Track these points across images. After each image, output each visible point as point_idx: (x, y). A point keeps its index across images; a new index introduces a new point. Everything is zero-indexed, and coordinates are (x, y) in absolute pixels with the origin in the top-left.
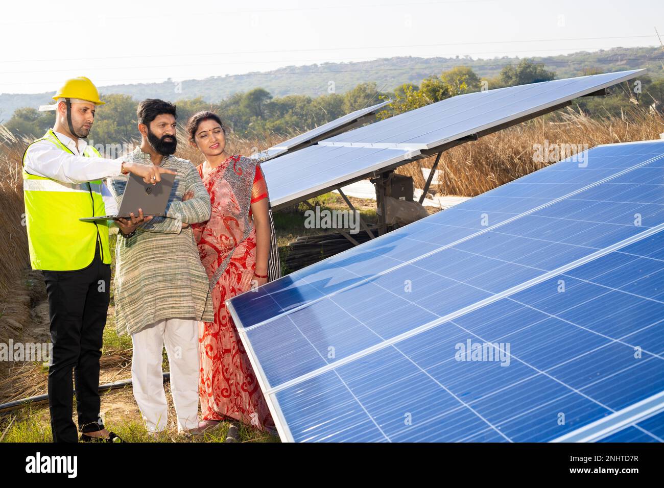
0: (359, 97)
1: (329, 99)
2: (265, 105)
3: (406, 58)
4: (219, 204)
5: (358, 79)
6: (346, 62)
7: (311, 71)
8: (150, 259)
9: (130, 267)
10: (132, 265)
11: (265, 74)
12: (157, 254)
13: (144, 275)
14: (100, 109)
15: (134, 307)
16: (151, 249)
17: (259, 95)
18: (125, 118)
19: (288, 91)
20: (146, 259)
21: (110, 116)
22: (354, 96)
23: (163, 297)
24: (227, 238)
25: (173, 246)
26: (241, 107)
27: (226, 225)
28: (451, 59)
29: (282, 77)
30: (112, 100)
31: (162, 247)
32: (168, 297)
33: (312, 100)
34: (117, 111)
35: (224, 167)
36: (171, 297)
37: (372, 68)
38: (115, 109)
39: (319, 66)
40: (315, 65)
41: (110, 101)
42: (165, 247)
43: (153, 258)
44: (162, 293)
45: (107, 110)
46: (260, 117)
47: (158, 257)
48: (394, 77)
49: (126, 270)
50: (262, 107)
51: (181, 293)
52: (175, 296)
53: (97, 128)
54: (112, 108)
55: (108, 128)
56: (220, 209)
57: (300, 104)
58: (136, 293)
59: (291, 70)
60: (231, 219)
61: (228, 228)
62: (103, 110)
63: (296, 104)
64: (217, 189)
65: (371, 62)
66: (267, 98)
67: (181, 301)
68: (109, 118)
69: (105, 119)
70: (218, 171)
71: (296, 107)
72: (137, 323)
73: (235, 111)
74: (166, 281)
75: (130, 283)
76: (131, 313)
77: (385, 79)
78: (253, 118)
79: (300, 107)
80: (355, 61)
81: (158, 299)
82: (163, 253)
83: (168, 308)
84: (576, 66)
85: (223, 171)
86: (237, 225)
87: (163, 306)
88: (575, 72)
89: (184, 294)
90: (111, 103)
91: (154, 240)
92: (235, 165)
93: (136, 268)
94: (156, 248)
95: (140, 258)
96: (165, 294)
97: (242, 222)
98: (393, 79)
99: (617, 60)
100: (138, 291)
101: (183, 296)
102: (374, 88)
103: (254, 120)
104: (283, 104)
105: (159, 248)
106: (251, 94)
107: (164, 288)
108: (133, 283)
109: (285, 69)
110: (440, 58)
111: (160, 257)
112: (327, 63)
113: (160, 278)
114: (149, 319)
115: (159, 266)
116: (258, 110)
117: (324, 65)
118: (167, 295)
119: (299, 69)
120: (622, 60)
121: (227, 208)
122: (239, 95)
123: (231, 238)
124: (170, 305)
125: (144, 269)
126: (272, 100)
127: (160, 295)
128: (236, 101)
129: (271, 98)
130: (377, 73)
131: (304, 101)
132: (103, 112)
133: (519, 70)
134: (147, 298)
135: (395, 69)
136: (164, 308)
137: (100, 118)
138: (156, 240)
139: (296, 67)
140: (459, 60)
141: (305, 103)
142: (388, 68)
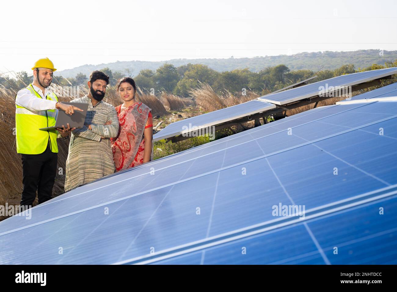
1: (324, 73)
2: (285, 75)
4: (127, 126)
6: (339, 51)
7: (317, 55)
8: (84, 152)
9: (74, 155)
10: (75, 154)
11: (289, 57)
12: (88, 150)
13: (80, 160)
14: (189, 72)
15: (75, 176)
16: (85, 147)
17: (282, 69)
18: (202, 78)
19: (303, 67)
20: (82, 152)
21: (194, 76)
23: (89, 172)
24: (126, 144)
25: (97, 147)
26: (271, 75)
27: (128, 137)
29: (299, 58)
30: (196, 68)
31: (91, 146)
32: (92, 172)
33: (314, 73)
34: (198, 74)
35: (132, 108)
36: (93, 172)
37: (354, 55)
38: (197, 73)
39: (322, 53)
40: (320, 52)
41: (194, 68)
42: (93, 146)
43: (86, 151)
44: (89, 170)
45: (192, 73)
46: (281, 82)
47: (88, 151)
49: (72, 156)
50: (283, 76)
51: (98, 171)
52: (95, 173)
53: (186, 83)
54: (195, 72)
55: (192, 84)
56: (127, 128)
57: (306, 75)
58: (76, 168)
59: (305, 55)
60: (131, 134)
61: (128, 139)
62: (190, 73)
63: (304, 75)
64: (127, 118)
65: (354, 52)
66: (287, 71)
67: (97, 175)
68: (193, 78)
69: (191, 78)
70: (129, 109)
71: (304, 77)
72: (76, 184)
73: (267, 78)
74: (91, 164)
75: (74, 163)
76: (74, 179)
77: (362, 62)
78: (277, 82)
79: (306, 77)
80: (345, 51)
81: (86, 173)
82: (91, 150)
83: (91, 178)
85: (132, 110)
86: (134, 138)
87: (88, 177)
89: (99, 172)
90: (195, 69)
91: (87, 142)
92: (138, 107)
93: (77, 156)
94: (88, 146)
95: (79, 151)
96: (90, 171)
97: (136, 137)
98: (367, 63)
100: (77, 168)
101: (98, 173)
103: (278, 83)
104: (296, 75)
105: (89, 146)
106: (277, 68)
107: (90, 168)
108: (75, 164)
109: (302, 54)
111: (90, 151)
112: (327, 52)
113: (89, 162)
114: (81, 182)
115: (89, 156)
116: (280, 77)
117: (325, 53)
118: (91, 171)
119: (310, 54)
121: (130, 129)
122: (271, 68)
123: (129, 144)
124: (92, 177)
125: (81, 157)
126: (290, 72)
127: (88, 171)
128: (268, 72)
129: (289, 71)
130: (358, 59)
131: (309, 73)
132: (190, 74)
134: (81, 171)
135: (369, 57)
136: (89, 178)
137: (188, 78)
138: (88, 142)
139: (309, 53)
141: (310, 74)
142: (365, 56)
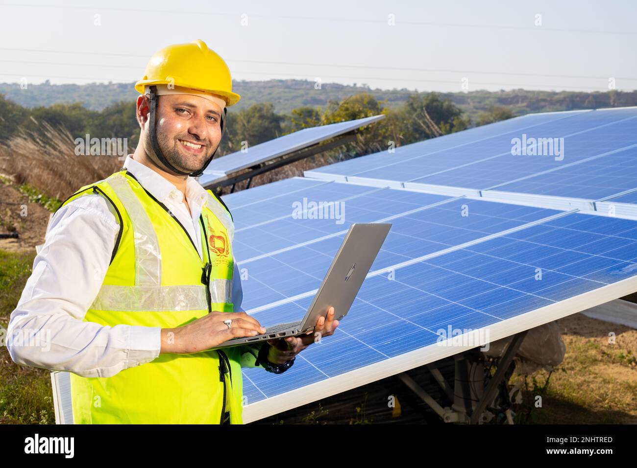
0: (254, 117)
3: (301, 81)
5: (250, 99)
22: (247, 115)
28: (348, 86)
48: (288, 100)
84: (477, 105)
88: (475, 110)
99: (517, 102)
102: (271, 109)
110: (337, 84)
120: (522, 102)
133: (425, 103)
140: (357, 88)
